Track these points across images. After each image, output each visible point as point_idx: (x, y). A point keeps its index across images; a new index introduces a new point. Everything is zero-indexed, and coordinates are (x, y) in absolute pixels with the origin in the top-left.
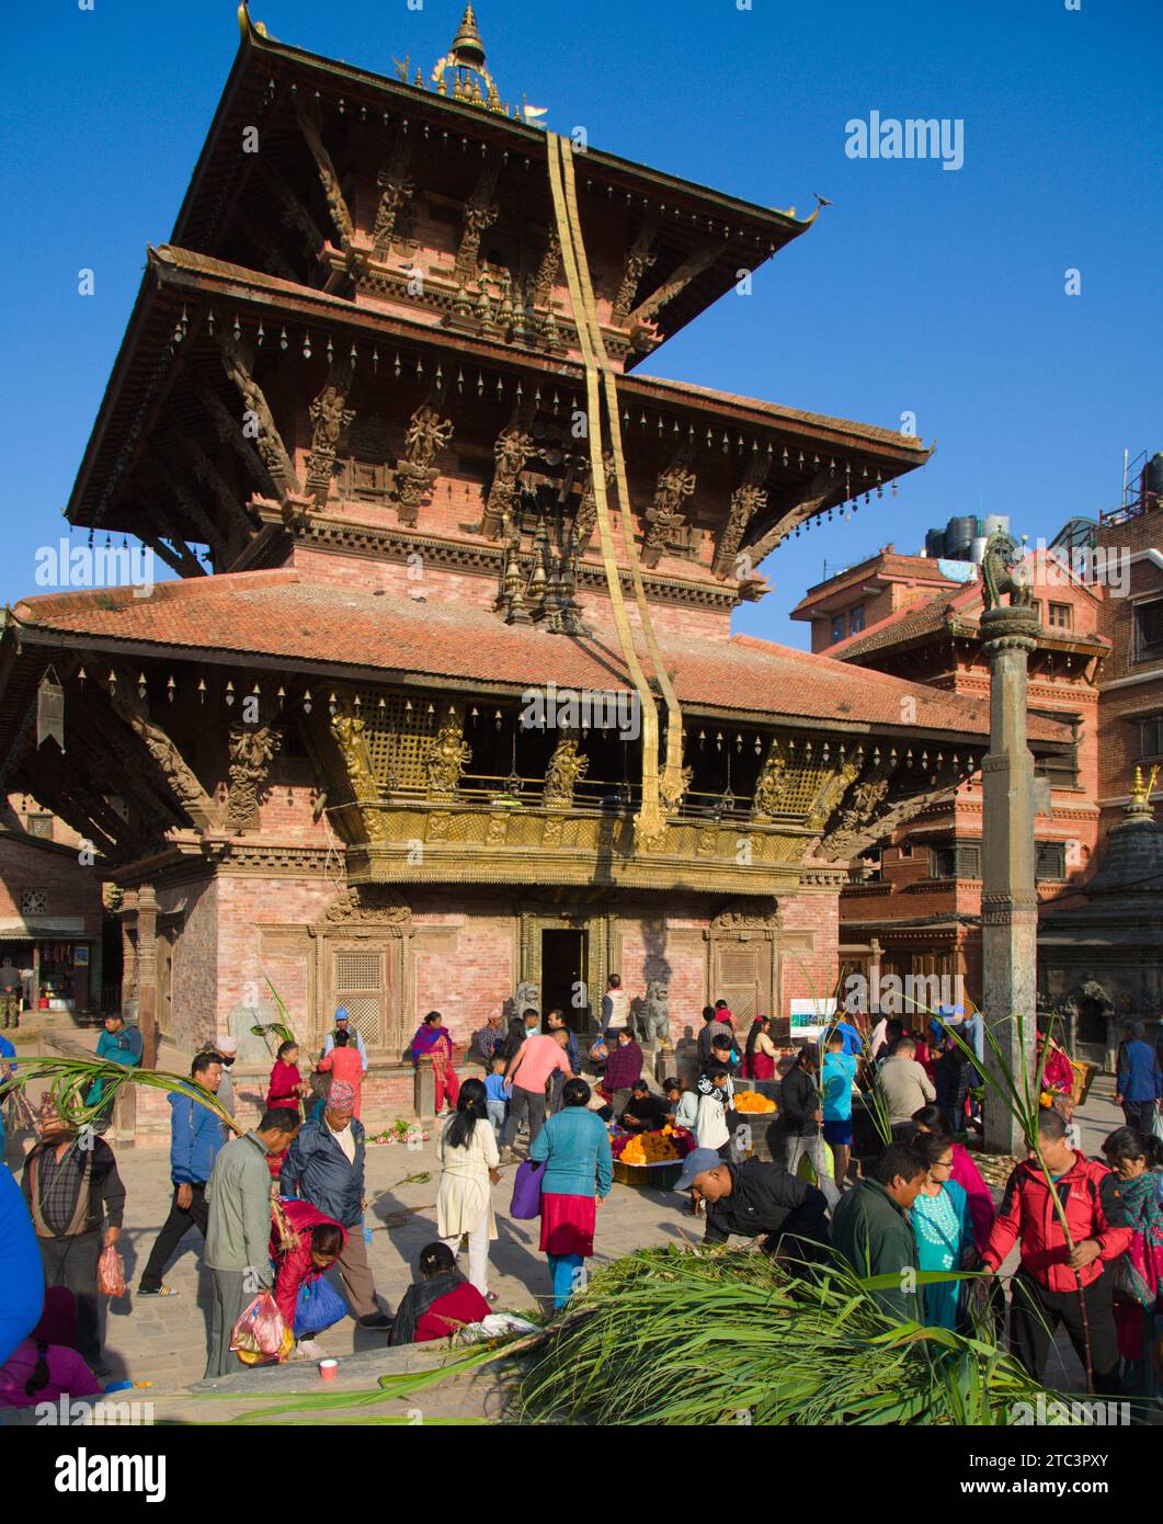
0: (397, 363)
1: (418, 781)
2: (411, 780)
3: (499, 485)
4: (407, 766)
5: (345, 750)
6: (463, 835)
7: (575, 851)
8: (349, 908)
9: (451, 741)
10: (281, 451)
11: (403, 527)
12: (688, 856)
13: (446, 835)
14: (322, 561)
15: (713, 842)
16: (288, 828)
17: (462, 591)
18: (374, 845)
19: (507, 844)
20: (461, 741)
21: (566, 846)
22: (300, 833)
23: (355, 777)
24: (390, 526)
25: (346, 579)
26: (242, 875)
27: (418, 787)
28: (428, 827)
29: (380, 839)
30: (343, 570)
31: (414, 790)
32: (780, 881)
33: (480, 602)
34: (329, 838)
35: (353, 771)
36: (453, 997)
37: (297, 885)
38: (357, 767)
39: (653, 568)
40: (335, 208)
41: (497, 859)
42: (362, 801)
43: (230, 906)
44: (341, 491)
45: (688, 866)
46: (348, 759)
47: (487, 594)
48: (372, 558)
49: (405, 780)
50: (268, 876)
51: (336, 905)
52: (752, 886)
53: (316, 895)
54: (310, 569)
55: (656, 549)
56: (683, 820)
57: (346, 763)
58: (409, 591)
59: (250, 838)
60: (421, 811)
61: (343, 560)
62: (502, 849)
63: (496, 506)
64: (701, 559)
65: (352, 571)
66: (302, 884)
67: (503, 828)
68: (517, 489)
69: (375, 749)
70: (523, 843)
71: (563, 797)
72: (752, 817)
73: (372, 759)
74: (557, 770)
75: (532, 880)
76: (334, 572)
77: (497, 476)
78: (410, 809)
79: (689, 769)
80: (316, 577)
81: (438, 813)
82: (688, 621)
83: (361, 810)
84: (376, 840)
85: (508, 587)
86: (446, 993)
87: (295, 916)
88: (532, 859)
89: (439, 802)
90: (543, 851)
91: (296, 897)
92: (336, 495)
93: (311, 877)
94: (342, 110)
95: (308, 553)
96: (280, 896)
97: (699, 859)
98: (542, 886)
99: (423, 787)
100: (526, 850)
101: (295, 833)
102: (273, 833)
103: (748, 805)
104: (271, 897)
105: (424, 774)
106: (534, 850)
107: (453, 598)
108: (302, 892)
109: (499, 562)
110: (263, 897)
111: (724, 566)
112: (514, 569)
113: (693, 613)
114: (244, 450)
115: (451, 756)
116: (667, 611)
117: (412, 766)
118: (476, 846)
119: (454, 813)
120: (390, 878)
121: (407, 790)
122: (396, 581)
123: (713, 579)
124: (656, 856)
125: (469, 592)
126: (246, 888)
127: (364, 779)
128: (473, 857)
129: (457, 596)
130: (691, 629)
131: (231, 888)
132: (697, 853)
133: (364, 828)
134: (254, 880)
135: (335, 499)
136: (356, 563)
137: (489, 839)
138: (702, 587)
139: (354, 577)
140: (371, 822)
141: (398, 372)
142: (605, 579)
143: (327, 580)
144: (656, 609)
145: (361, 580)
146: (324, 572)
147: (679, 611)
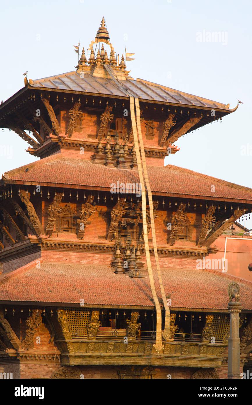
0: (77, 196)
1: (85, 333)
2: (82, 333)
3: (113, 224)
4: (81, 329)
5: (62, 325)
6: (99, 350)
7: (137, 354)
8: (61, 373)
9: (95, 321)
10: (38, 221)
11: (78, 240)
12: (179, 355)
13: (94, 350)
14: (51, 253)
15: (187, 350)
16: (42, 347)
17: (99, 260)
18: (71, 354)
19: (114, 352)
20: (98, 321)
21: (134, 352)
22: (46, 349)
23: (65, 333)
24: (74, 240)
25: (59, 259)
26: (28, 363)
27: (84, 335)
28: (87, 347)
29: (73, 352)
30: (58, 256)
31: (83, 336)
32: (213, 363)
33: (106, 263)
34: (56, 351)
35: (64, 331)
37: (45, 366)
38: (66, 330)
39: (172, 245)
40: (54, 123)
41: (110, 357)
42: (67, 340)
43: (24, 373)
44: (57, 229)
45: (179, 358)
46: (63, 328)
47: (109, 260)
48: (68, 251)
49: (80, 333)
50: (35, 363)
51: (57, 372)
52: (203, 365)
53: (51, 369)
54: (47, 256)
55: (173, 239)
56: (175, 342)
57: (62, 329)
58: (81, 262)
59: (31, 351)
60: (85, 342)
61: (58, 253)
62: (112, 354)
63: (112, 230)
64: (192, 239)
65: (61, 256)
66: (46, 365)
67: (112, 347)
68: (119, 225)
69: (71, 324)
70: (119, 352)
71: (133, 337)
72: (201, 341)
73: (70, 328)
74: (130, 328)
75: (123, 364)
76: (55, 257)
77: (112, 221)
78: (82, 342)
79: (177, 326)
80: (49, 260)
81: (91, 343)
82: (187, 263)
83: (66, 343)
84: (71, 352)
85: (116, 258)
87: (44, 376)
88: (122, 357)
89: (91, 340)
90: (126, 354)
91: (44, 370)
92: (55, 231)
93: (49, 363)
94: (57, 100)
95: (46, 252)
96: (39, 369)
97: (183, 356)
98: (126, 365)
99: (86, 335)
100: (120, 354)
101: (44, 349)
102: (37, 349)
103: (200, 337)
104: (37, 370)
105: (86, 331)
106: (123, 354)
107: (96, 262)
108: (46, 368)
109: (113, 249)
110: (34, 370)
111: (201, 242)
112: (118, 252)
113: (189, 260)
114: (24, 218)
115: (95, 326)
116: (178, 260)
117: (83, 329)
118: (103, 353)
119: (96, 343)
120: (76, 364)
121: (81, 336)
122: (76, 258)
123: (196, 247)
124: (167, 355)
125: (102, 260)
126: (29, 367)
127: (68, 334)
128: (102, 357)
129: (98, 262)
130: (188, 266)
131: (24, 367)
132: (182, 354)
133: (67, 349)
134: (31, 364)
135: (55, 232)
136: (62, 253)
137: (108, 351)
138: (192, 250)
139: (61, 258)
140: (70, 347)
141: (78, 199)
142: (153, 250)
143: (52, 260)
144: (174, 260)
145: (64, 259)
146: (51, 258)
147: (183, 260)
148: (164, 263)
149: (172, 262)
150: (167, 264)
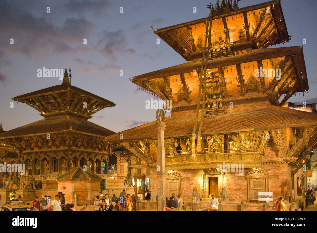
9: (170, 146)
11: (188, 104)
30: (179, 114)
32: (253, 165)
36: (189, 190)
39: (244, 96)
48: (184, 111)
61: (179, 112)
64: (259, 90)
76: (177, 115)
78: (168, 158)
82: (256, 105)
86: (188, 190)
92: (177, 101)
111: (263, 90)
115: (171, 148)
116: (250, 104)
128: (180, 165)
136: (181, 112)
139: (181, 115)
143: (176, 117)
144: (247, 105)
145: (182, 115)
146: (176, 115)
147: (253, 103)
148: (240, 108)
149: (246, 106)
150: (242, 107)
